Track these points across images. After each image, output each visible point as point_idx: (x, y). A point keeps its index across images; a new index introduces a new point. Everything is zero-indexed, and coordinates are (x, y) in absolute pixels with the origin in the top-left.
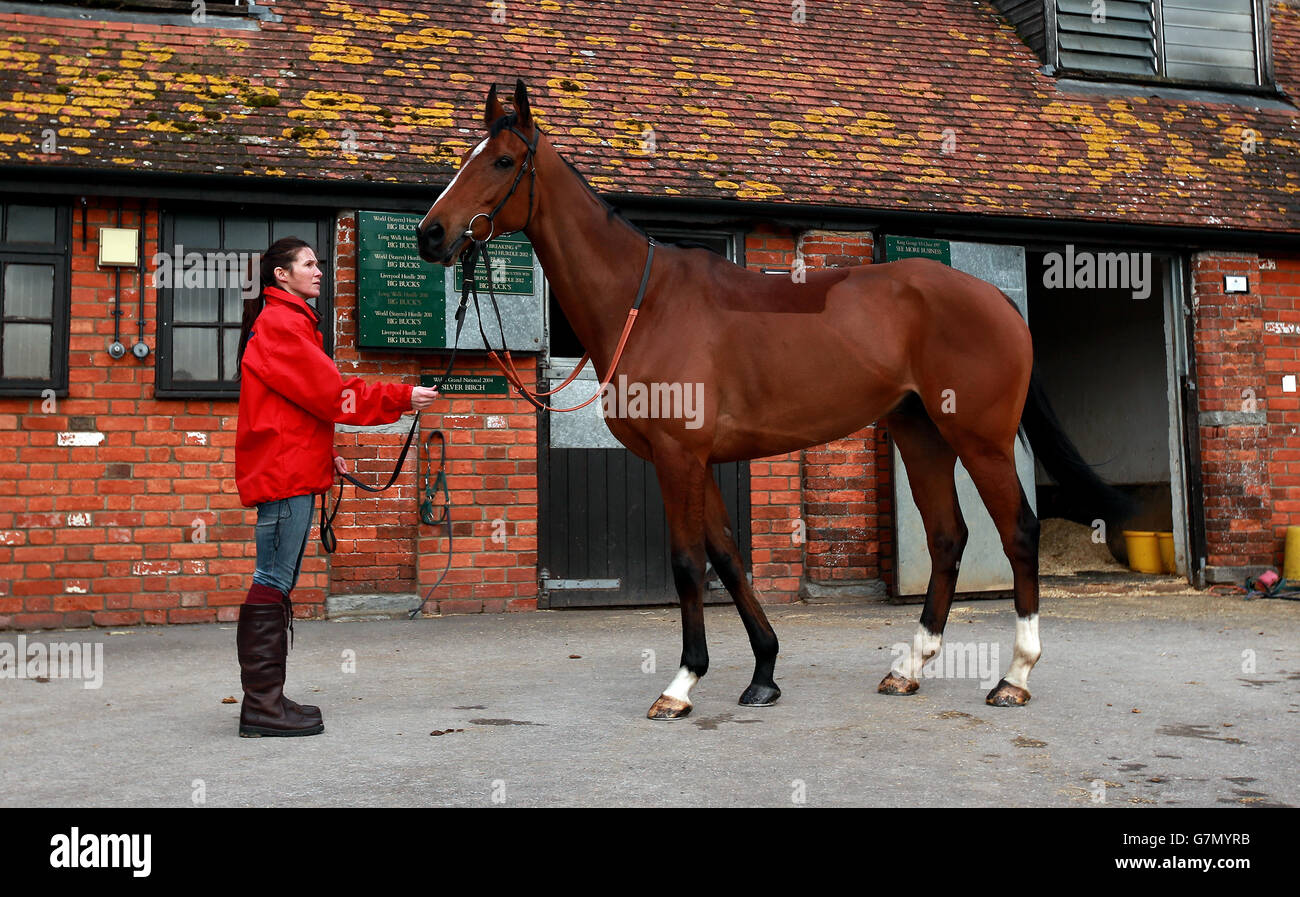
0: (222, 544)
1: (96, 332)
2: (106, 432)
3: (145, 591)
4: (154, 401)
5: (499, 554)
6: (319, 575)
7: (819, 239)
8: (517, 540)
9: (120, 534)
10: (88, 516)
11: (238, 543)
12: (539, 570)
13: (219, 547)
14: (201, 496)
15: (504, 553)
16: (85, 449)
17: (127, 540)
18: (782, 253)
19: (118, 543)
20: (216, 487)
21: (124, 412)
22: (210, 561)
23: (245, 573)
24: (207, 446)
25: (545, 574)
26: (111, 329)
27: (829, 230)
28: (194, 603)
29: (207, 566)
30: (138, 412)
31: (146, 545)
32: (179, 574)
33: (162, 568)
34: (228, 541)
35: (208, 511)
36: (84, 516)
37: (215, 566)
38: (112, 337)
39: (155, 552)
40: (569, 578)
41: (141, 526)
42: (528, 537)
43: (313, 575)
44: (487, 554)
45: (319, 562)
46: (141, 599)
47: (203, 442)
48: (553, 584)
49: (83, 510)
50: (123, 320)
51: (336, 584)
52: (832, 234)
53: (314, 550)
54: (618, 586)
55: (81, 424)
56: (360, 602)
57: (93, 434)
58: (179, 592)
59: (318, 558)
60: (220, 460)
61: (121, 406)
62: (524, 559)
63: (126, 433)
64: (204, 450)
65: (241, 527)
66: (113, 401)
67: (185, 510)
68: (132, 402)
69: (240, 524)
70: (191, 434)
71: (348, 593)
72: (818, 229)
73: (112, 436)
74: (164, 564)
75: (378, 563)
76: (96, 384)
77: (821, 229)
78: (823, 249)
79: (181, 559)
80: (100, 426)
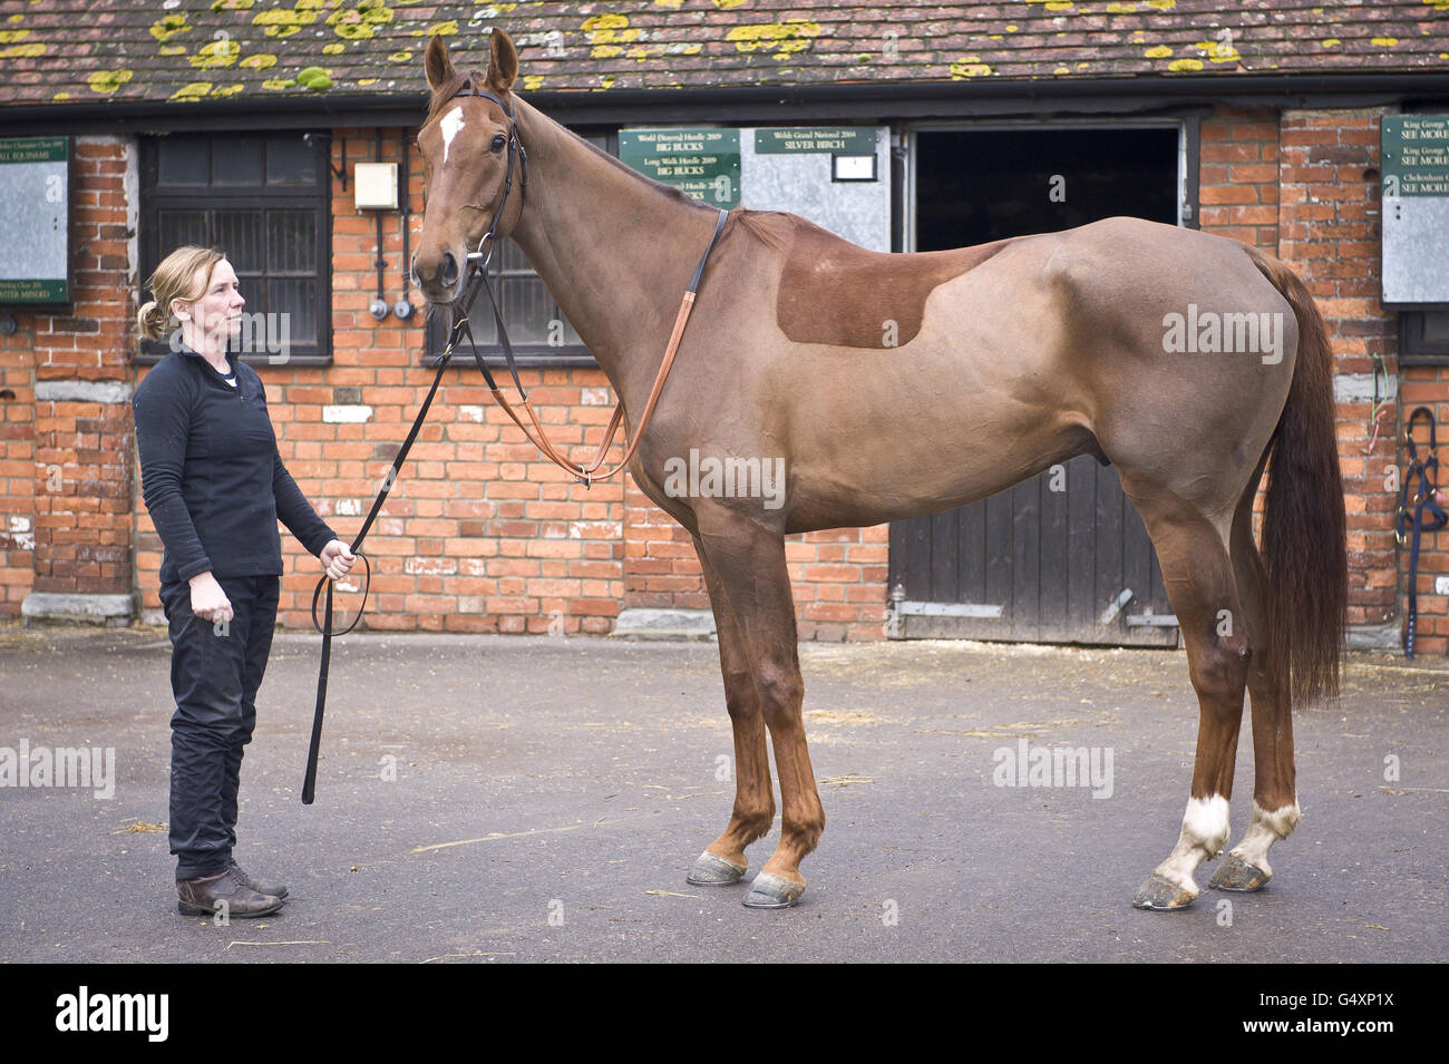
0: (502, 541)
1: (359, 288)
2: (374, 406)
3: (420, 592)
4: (424, 370)
5: (838, 566)
6: (613, 583)
7: (1301, 123)
8: (862, 548)
9: (391, 525)
10: (357, 502)
11: (519, 541)
12: (890, 589)
13: (498, 544)
14: (478, 483)
15: (845, 565)
16: (352, 426)
17: (399, 532)
18: (1257, 146)
19: (389, 535)
20: (493, 473)
21: (391, 383)
22: (489, 560)
23: (528, 577)
24: (484, 423)
25: (897, 595)
26: (374, 283)
27: (1316, 109)
28: (473, 610)
29: (485, 566)
30: (408, 382)
31: (419, 539)
32: (456, 574)
33: (437, 566)
34: (510, 537)
35: (485, 500)
36: (352, 503)
37: (494, 566)
38: (376, 294)
39: (428, 548)
40: (931, 600)
41: (413, 517)
42: (874, 545)
43: (606, 582)
44: (823, 565)
45: (613, 568)
46: (415, 602)
47: (479, 418)
48: (911, 607)
49: (352, 496)
50: (388, 273)
51: (628, 596)
52: (1322, 114)
53: (608, 552)
54: (999, 615)
55: (346, 397)
56: (651, 619)
57: (360, 407)
58: (456, 596)
59: (611, 562)
60: (498, 440)
61: (388, 376)
62: (870, 574)
63: (395, 407)
64: (479, 428)
65: (523, 521)
66: (380, 370)
67: (461, 498)
68: (400, 370)
69: (521, 518)
70: (465, 409)
71: (639, 607)
72: (1296, 109)
73: (380, 410)
74: (439, 561)
75: (675, 571)
76: (362, 350)
77: (1300, 108)
78: (1304, 138)
79: (457, 558)
80: (366, 399)
